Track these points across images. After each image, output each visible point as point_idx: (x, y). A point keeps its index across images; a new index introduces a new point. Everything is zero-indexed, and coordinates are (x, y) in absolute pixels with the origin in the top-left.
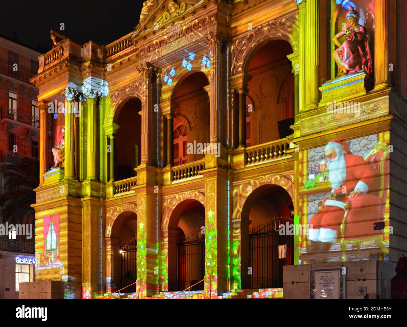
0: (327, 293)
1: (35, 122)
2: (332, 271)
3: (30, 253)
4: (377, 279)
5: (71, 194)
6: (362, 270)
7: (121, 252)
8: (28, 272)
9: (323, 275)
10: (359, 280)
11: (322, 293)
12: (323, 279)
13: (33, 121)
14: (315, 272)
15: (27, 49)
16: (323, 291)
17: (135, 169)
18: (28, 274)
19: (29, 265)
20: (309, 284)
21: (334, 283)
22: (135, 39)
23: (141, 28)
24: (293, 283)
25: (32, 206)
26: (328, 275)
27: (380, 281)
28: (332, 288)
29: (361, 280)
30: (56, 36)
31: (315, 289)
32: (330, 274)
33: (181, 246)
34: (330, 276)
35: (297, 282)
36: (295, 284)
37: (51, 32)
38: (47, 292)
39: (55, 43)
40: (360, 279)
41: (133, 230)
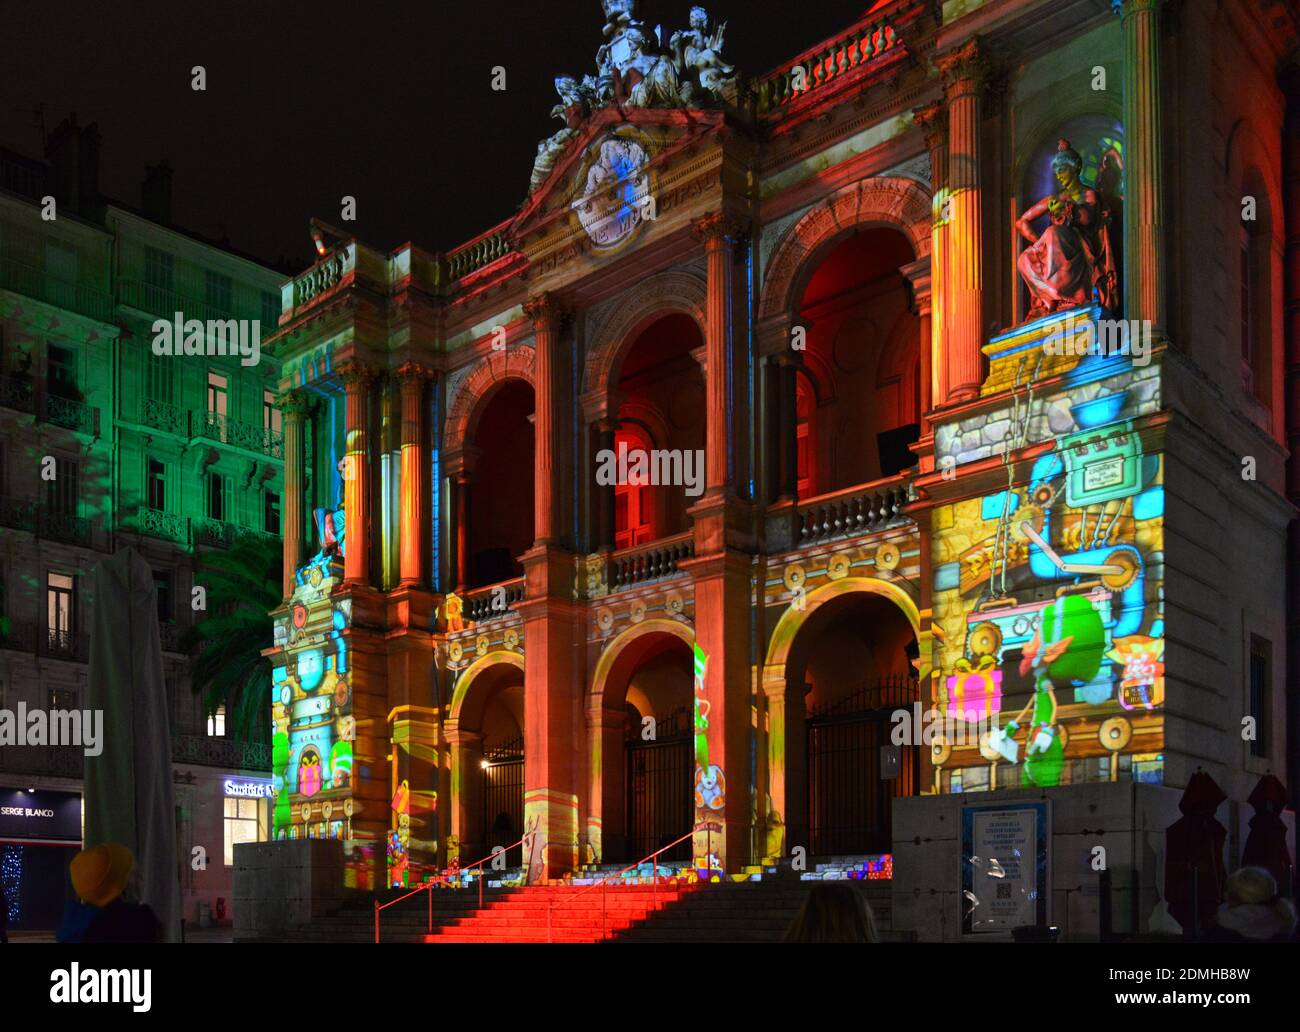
0: (1003, 865)
1: (271, 446)
2: (1018, 811)
3: (259, 770)
4: (1134, 831)
5: (361, 621)
6: (1093, 808)
7: (485, 765)
8: (255, 817)
9: (995, 820)
10: (1086, 832)
11: (991, 865)
12: (995, 831)
13: (266, 442)
14: (974, 814)
15: (253, 266)
16: (994, 861)
17: (521, 559)
18: (255, 823)
19: (258, 800)
20: (959, 844)
21: (1023, 841)
22: (518, 236)
23: (533, 207)
24: (917, 841)
25: (264, 653)
26: (1009, 821)
27: (1139, 835)
28: (1017, 853)
29: (1091, 832)
30: (323, 232)
31: (975, 857)
32: (1012, 819)
33: (636, 750)
34: (1011, 824)
35: (928, 840)
36: (923, 843)
37: (312, 221)
38: (301, 867)
39: (322, 250)
40: (1089, 830)
41: (513, 714)
